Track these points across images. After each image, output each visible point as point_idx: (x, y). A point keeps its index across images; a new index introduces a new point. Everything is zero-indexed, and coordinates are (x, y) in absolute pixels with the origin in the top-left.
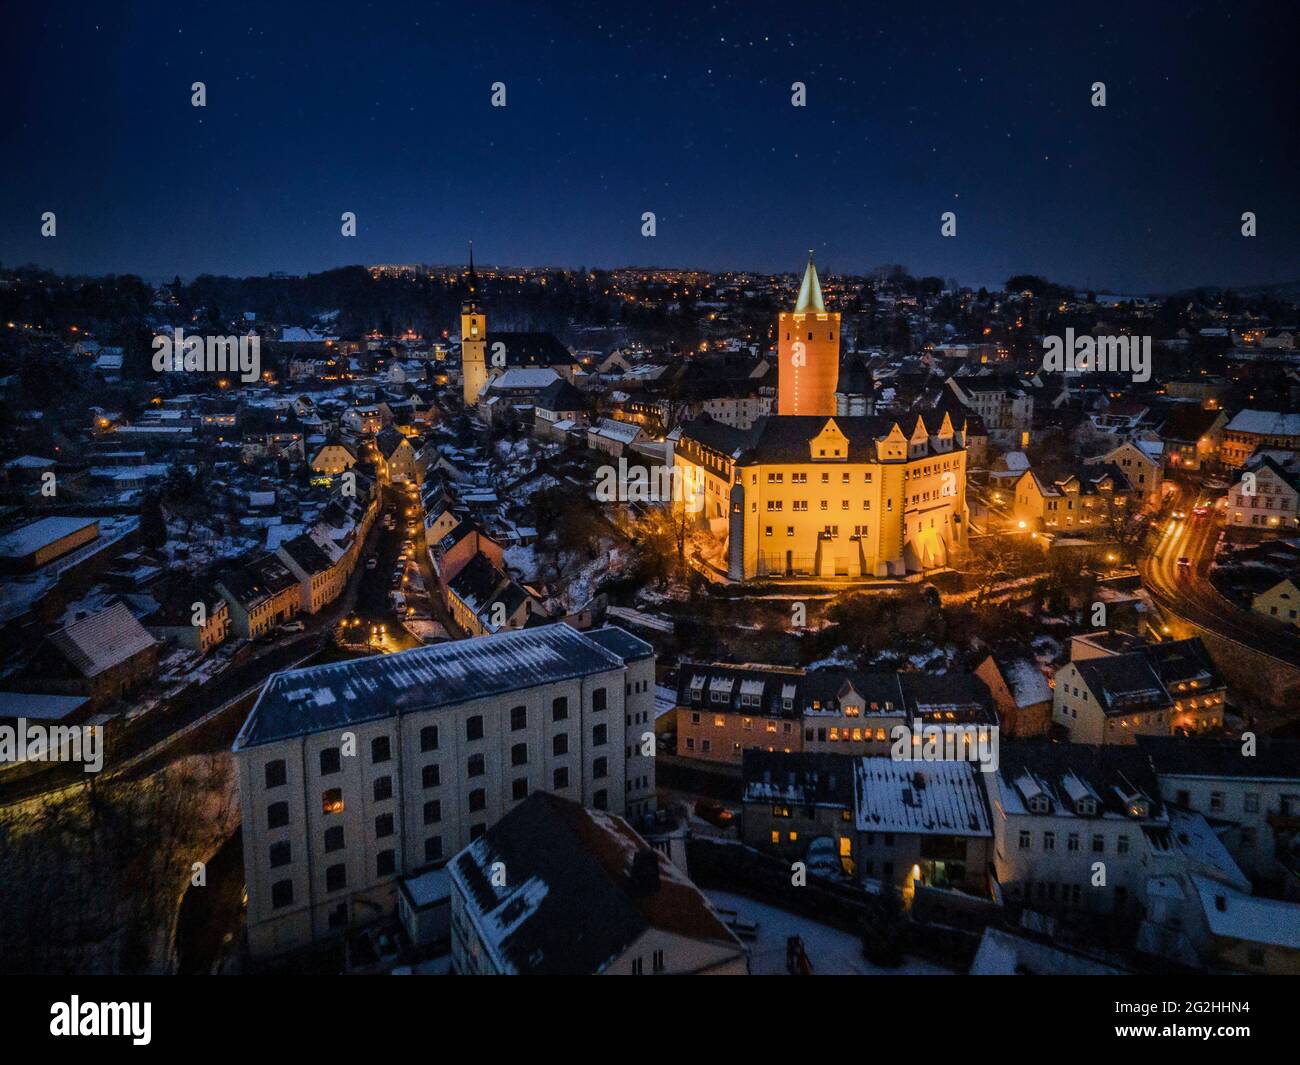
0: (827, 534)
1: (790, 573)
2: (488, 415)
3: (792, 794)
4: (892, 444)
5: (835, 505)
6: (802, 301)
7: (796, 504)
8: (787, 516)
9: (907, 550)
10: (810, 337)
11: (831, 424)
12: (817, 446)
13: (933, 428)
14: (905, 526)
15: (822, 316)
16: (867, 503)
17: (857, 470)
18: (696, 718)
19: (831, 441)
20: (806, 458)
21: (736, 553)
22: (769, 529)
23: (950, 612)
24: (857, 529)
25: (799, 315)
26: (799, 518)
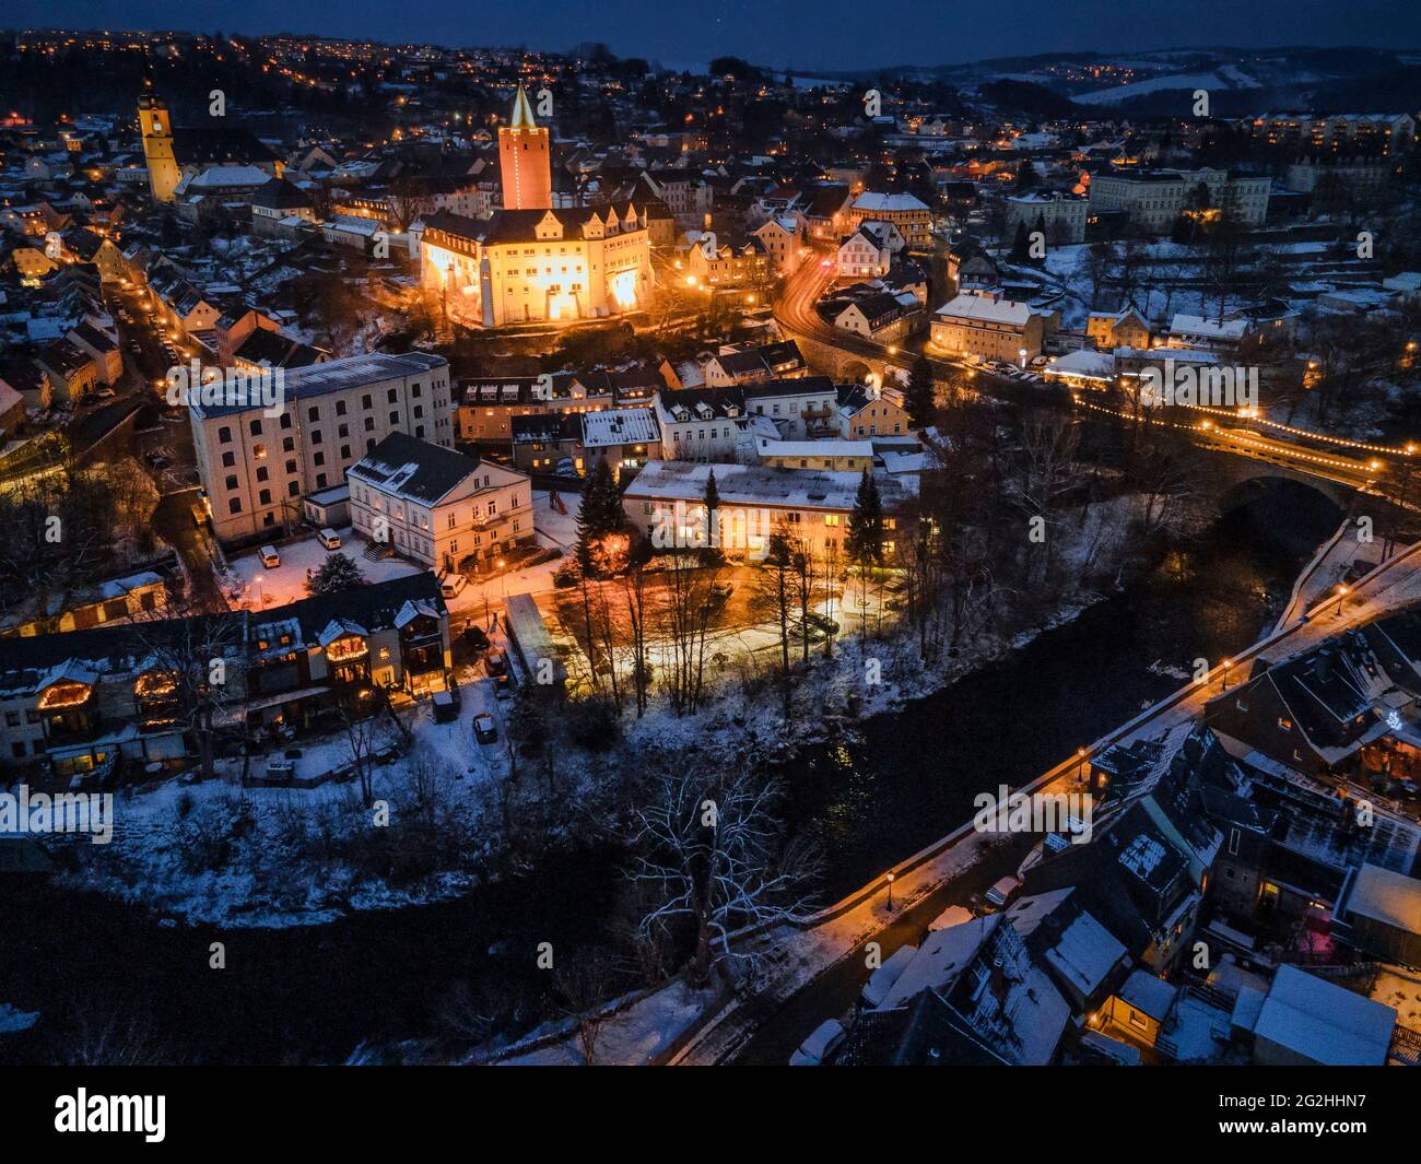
0: (553, 291)
1: (528, 319)
2: (194, 215)
3: (544, 436)
4: (593, 226)
5: (556, 270)
6: (516, 120)
7: (528, 271)
8: (523, 279)
9: (610, 299)
10: (526, 147)
11: (549, 215)
12: (540, 230)
13: (622, 215)
14: (606, 283)
15: (534, 130)
16: (579, 268)
17: (571, 245)
18: (473, 412)
19: (550, 226)
20: (534, 239)
21: (488, 309)
22: (510, 290)
23: (639, 338)
24: (574, 287)
25: (515, 130)
26: (531, 281)
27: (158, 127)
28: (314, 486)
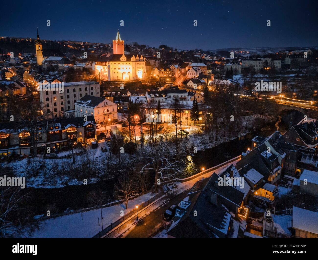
0: (124, 73)
1: (118, 80)
2: (46, 67)
3: (121, 102)
4: (133, 58)
5: (125, 68)
6: (117, 38)
7: (118, 68)
8: (117, 70)
9: (136, 76)
10: (119, 44)
11: (123, 55)
12: (121, 59)
13: (140, 57)
14: (136, 72)
15: (121, 41)
16: (130, 68)
17: (128, 63)
19: (123, 58)
20: (120, 61)
21: (109, 77)
22: (114, 73)
23: (143, 85)
24: (129, 72)
25: (117, 40)
26: (119, 71)
27: (40, 48)
28: (67, 109)
